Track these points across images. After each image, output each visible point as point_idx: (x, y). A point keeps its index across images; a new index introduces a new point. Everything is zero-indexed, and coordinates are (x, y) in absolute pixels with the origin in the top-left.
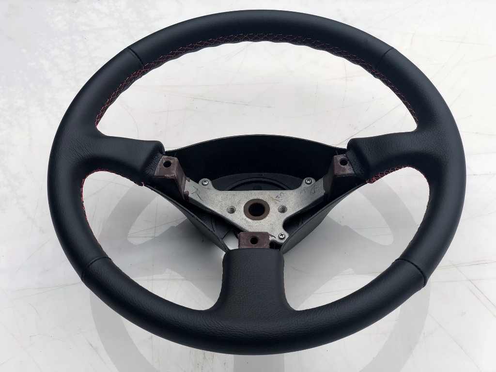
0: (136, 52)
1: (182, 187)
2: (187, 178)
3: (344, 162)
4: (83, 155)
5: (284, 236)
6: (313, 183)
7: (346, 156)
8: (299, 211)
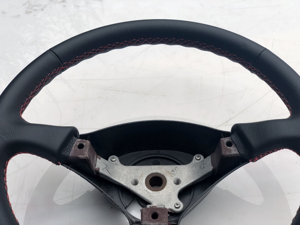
0: (56, 53)
1: (94, 165)
2: (98, 156)
3: (229, 144)
4: (7, 140)
5: (179, 205)
6: (202, 159)
7: (231, 139)
8: (191, 183)
